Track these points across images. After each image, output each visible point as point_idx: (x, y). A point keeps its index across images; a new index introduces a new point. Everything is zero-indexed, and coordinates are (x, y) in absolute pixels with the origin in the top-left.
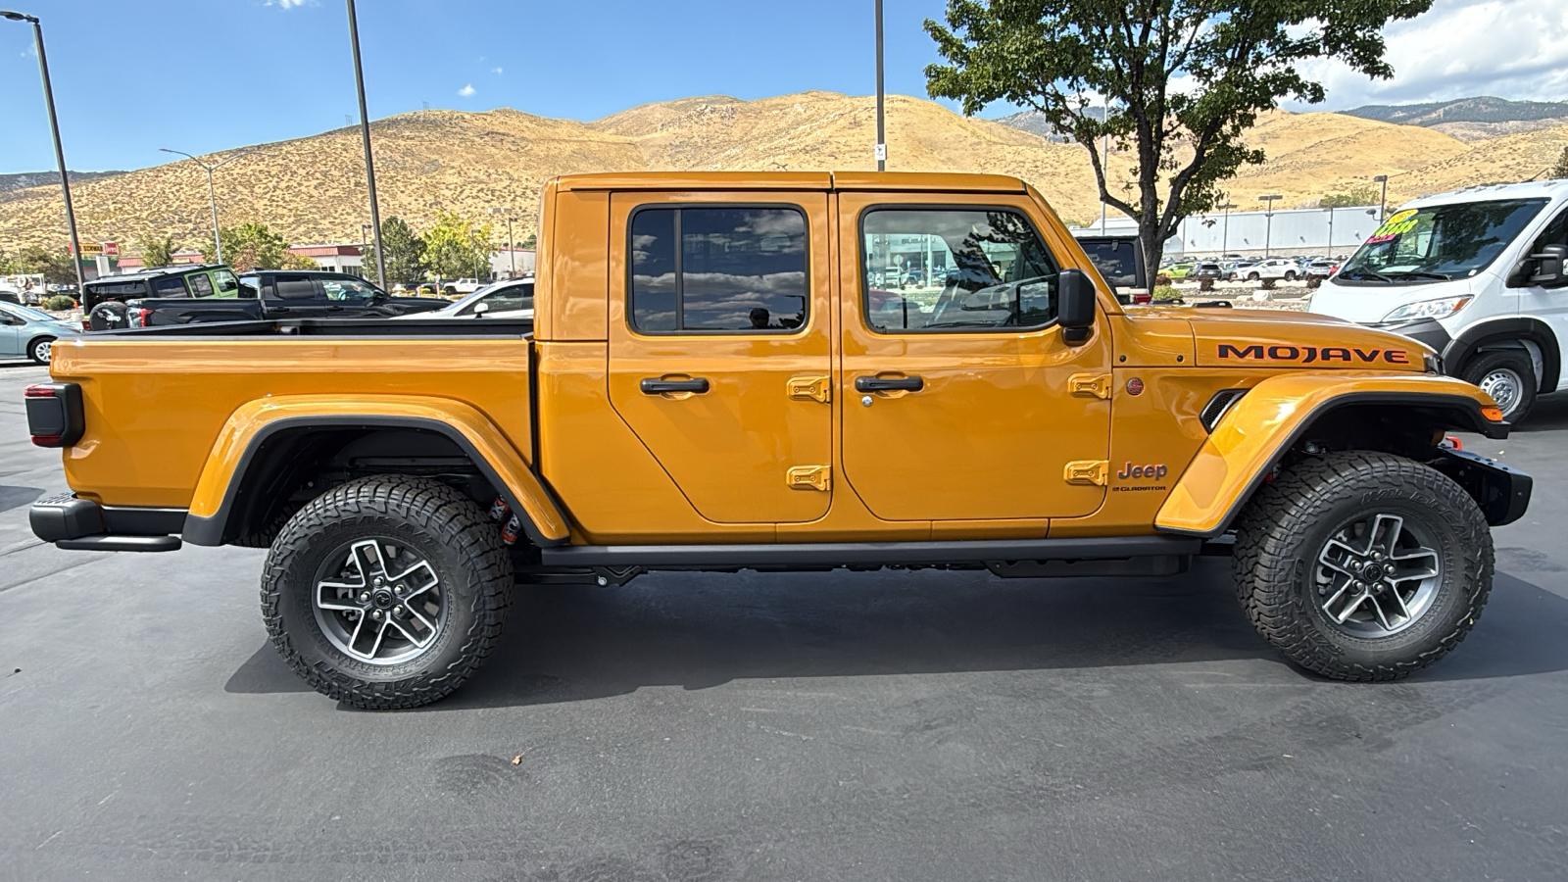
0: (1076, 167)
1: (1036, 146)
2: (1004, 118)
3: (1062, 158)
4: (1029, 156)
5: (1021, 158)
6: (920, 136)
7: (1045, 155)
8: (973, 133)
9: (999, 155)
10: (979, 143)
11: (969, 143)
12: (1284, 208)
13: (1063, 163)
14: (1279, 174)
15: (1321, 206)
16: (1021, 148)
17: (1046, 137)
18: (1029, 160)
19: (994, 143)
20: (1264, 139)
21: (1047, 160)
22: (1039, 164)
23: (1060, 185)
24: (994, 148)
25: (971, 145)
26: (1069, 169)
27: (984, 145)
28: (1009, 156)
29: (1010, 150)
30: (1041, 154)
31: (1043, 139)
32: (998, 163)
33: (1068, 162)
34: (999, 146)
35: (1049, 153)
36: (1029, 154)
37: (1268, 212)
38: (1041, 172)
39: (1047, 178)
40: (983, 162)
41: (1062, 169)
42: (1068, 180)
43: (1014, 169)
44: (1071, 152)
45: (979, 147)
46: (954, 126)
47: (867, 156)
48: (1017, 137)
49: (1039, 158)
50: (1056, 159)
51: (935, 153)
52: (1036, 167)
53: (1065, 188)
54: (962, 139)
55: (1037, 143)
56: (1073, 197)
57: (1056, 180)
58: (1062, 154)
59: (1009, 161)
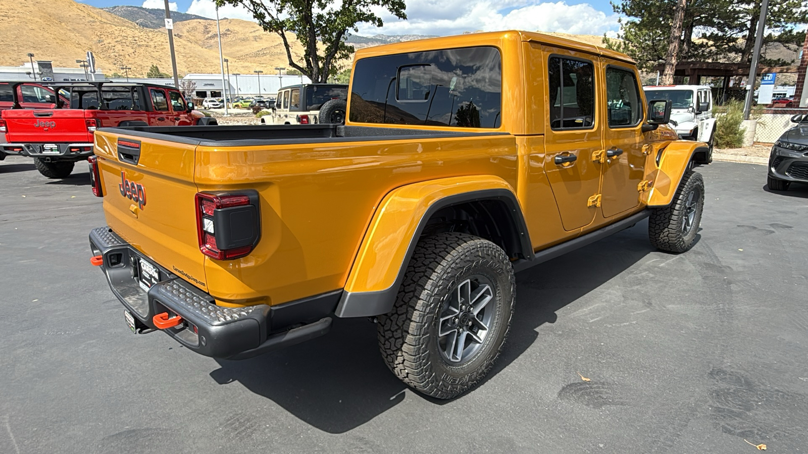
0: (160, 43)
1: (132, 28)
2: (107, 8)
3: (151, 37)
4: (130, 34)
5: (124, 34)
6: (49, 11)
7: (140, 34)
8: (89, 15)
9: (110, 31)
10: (94, 22)
11: (87, 21)
12: (270, 74)
13: (152, 40)
14: (265, 57)
15: (288, 74)
16: (123, 28)
17: (137, 24)
18: (130, 36)
19: (105, 23)
20: (255, 39)
21: (141, 37)
22: (136, 39)
23: (152, 53)
24: (105, 26)
25: (89, 22)
26: (156, 44)
27: (98, 23)
28: (117, 33)
29: (116, 28)
30: (137, 33)
31: (136, 25)
32: (110, 36)
33: (155, 40)
34: (108, 25)
35: (142, 33)
36: (129, 32)
37: (279, 76)
38: (139, 44)
39: (143, 48)
40: (99, 34)
41: (151, 43)
42: (156, 50)
43: (121, 40)
44: (156, 34)
45: (94, 24)
46: (74, 8)
47: (9, 20)
48: (119, 21)
49: (136, 35)
50: (147, 37)
51: (63, 24)
52: (136, 40)
53: (156, 54)
54: (81, 18)
55: (132, 26)
56: (161, 60)
57: (149, 49)
58: (150, 34)
59: (117, 35)
